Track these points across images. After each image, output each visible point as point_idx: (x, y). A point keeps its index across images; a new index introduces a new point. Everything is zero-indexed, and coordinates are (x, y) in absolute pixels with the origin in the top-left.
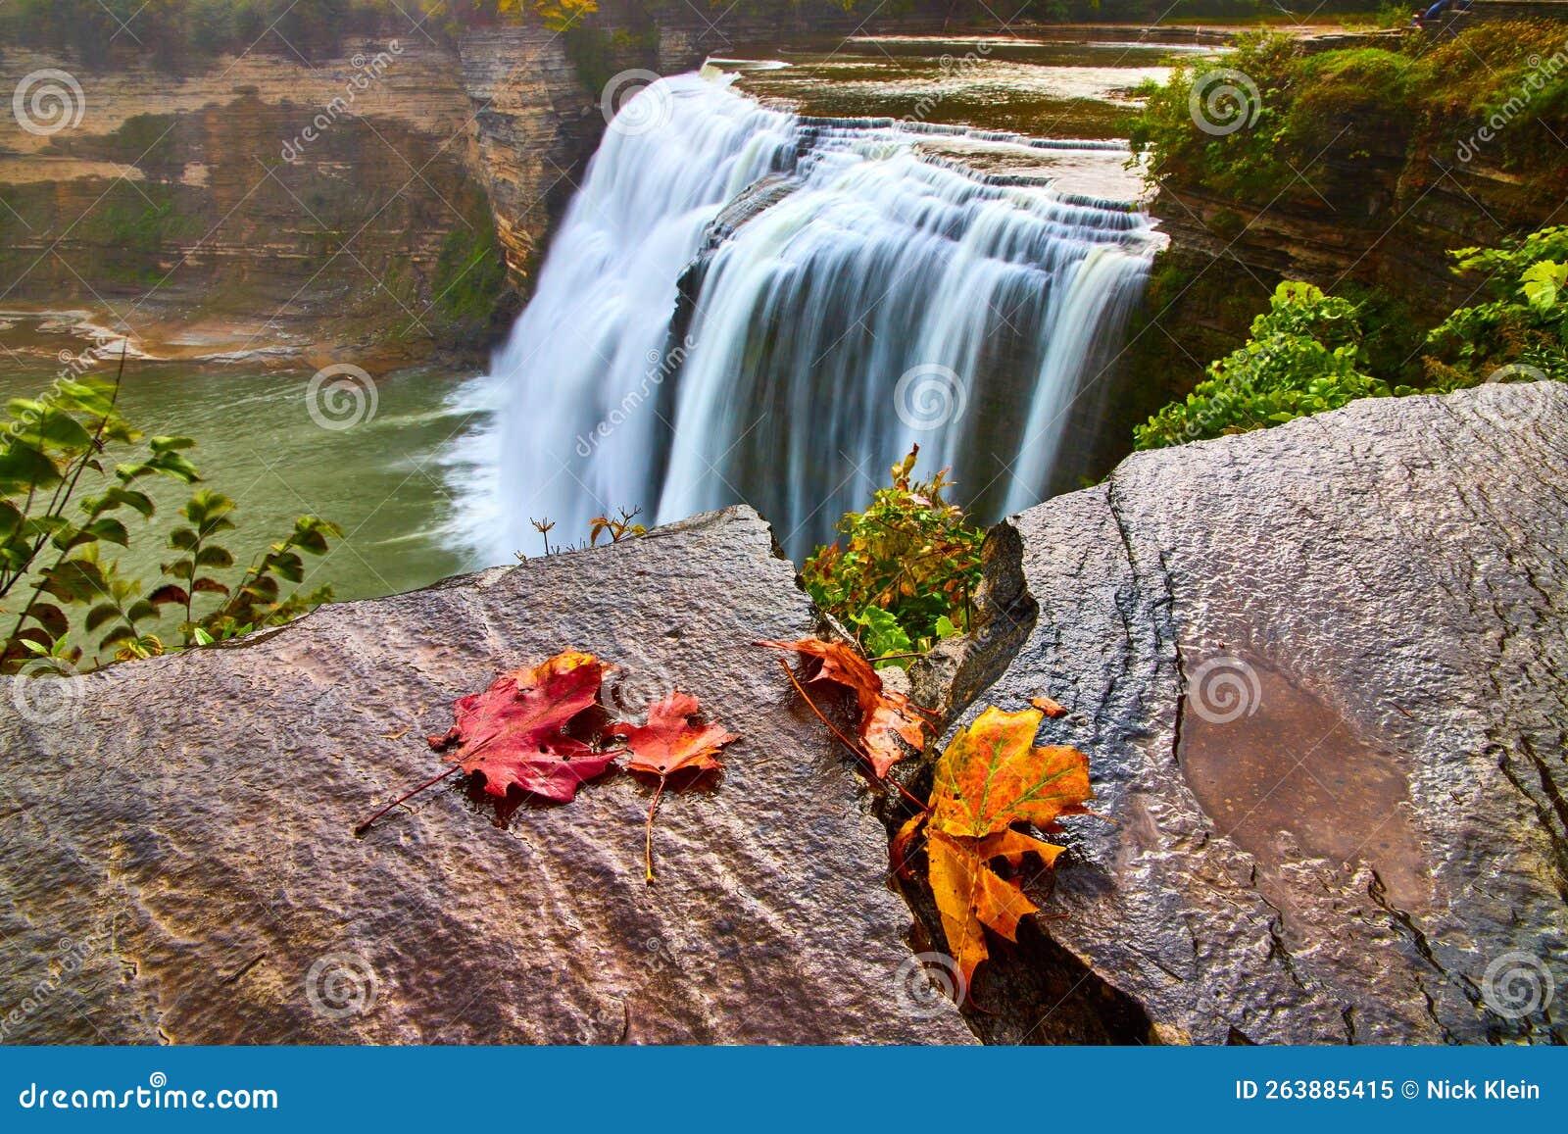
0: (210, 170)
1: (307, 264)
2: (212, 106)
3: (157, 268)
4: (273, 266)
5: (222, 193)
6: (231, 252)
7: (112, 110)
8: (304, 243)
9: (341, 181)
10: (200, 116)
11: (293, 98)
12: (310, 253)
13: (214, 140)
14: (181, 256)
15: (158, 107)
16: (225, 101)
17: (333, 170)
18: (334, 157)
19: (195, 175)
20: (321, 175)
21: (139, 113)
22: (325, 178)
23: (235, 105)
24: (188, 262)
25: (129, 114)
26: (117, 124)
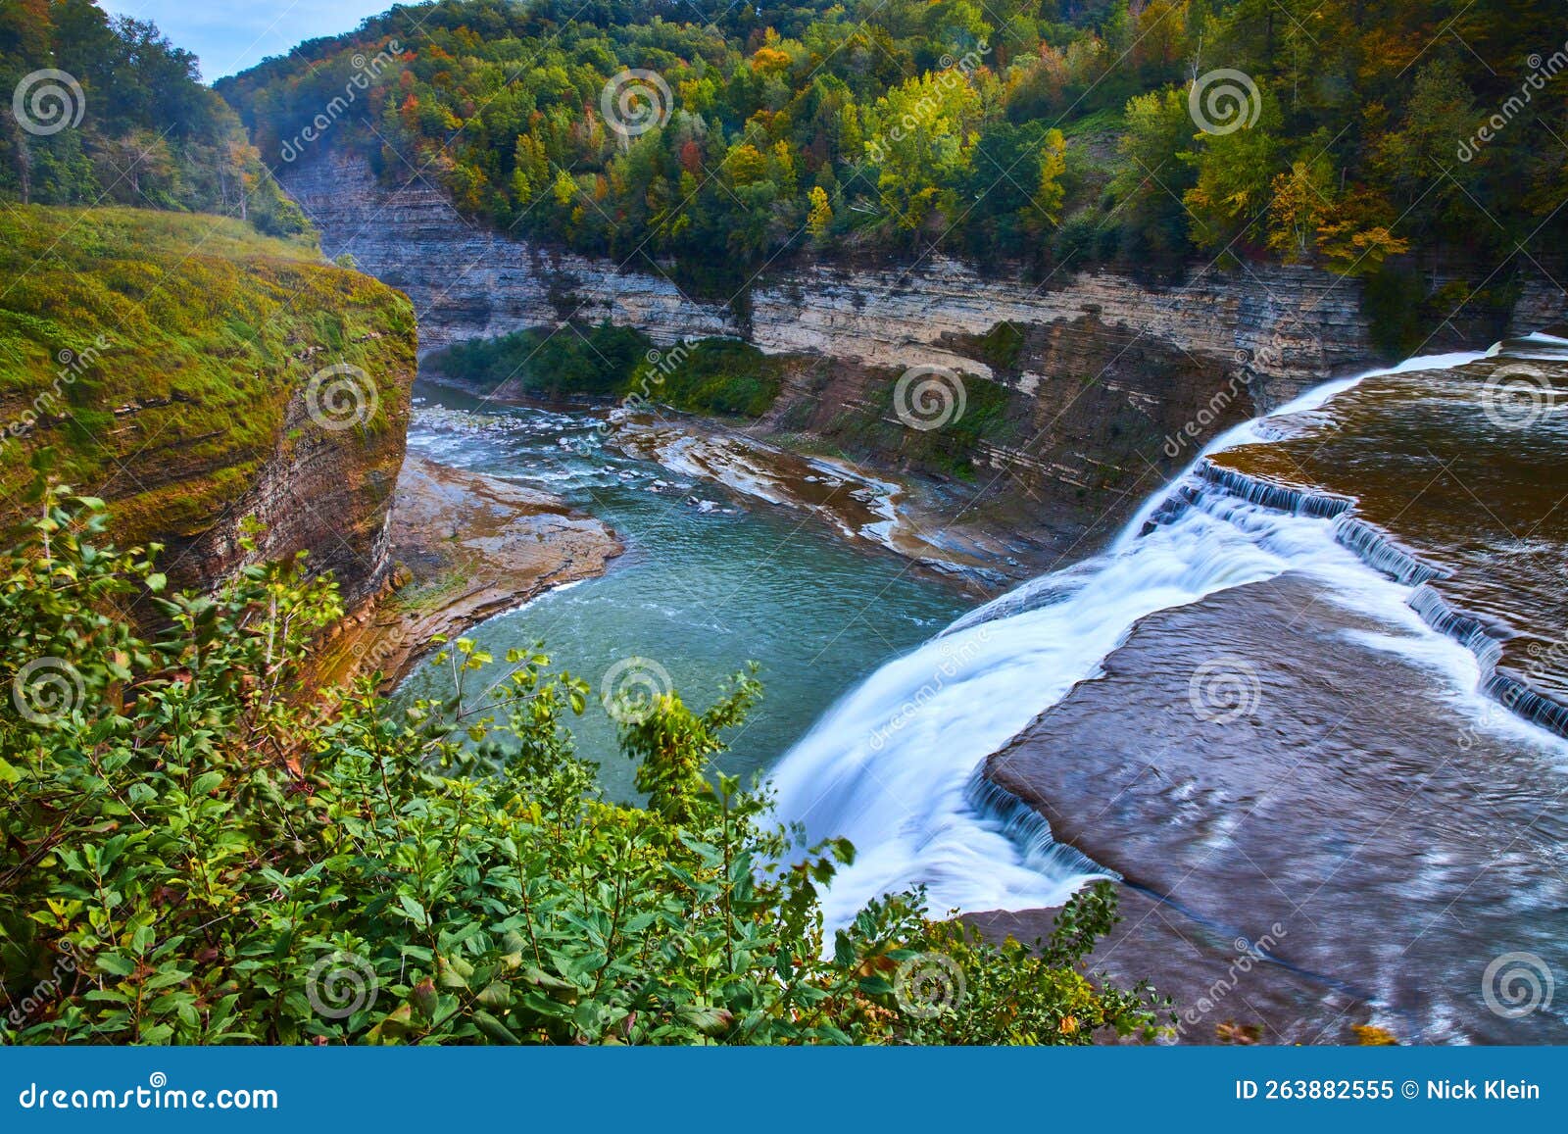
0: (1040, 381)
1: (1081, 494)
2: (1061, 320)
3: (969, 462)
4: (1052, 487)
5: (1043, 405)
6: (1026, 464)
7: (988, 314)
8: (1087, 471)
9: (1144, 415)
10: (1048, 328)
11: (1129, 323)
12: (1088, 483)
13: (1052, 353)
14: (989, 458)
15: (1021, 315)
16: (1071, 317)
17: (1142, 402)
18: (1146, 389)
19: (1028, 383)
20: (1129, 405)
21: (1005, 320)
22: (1131, 409)
23: (1080, 320)
24: (992, 464)
25: (997, 320)
26: (989, 326)
